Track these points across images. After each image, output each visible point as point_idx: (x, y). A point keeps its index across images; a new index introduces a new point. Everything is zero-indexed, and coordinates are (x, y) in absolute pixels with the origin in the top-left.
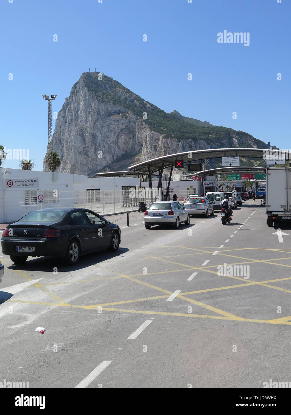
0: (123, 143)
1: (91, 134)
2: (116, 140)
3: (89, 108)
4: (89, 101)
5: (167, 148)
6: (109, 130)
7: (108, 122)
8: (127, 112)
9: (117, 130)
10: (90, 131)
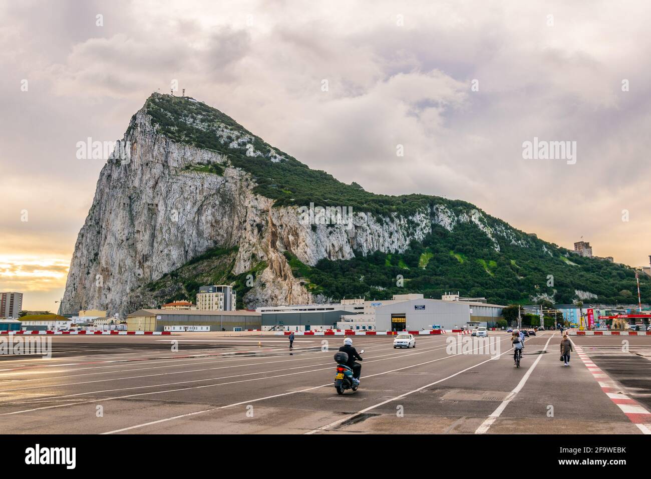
0: (209, 225)
1: (146, 206)
2: (194, 218)
3: (148, 155)
4: (150, 141)
5: (277, 228)
6: (182, 196)
7: (180, 182)
8: (225, 164)
9: (199, 198)
10: (145, 199)
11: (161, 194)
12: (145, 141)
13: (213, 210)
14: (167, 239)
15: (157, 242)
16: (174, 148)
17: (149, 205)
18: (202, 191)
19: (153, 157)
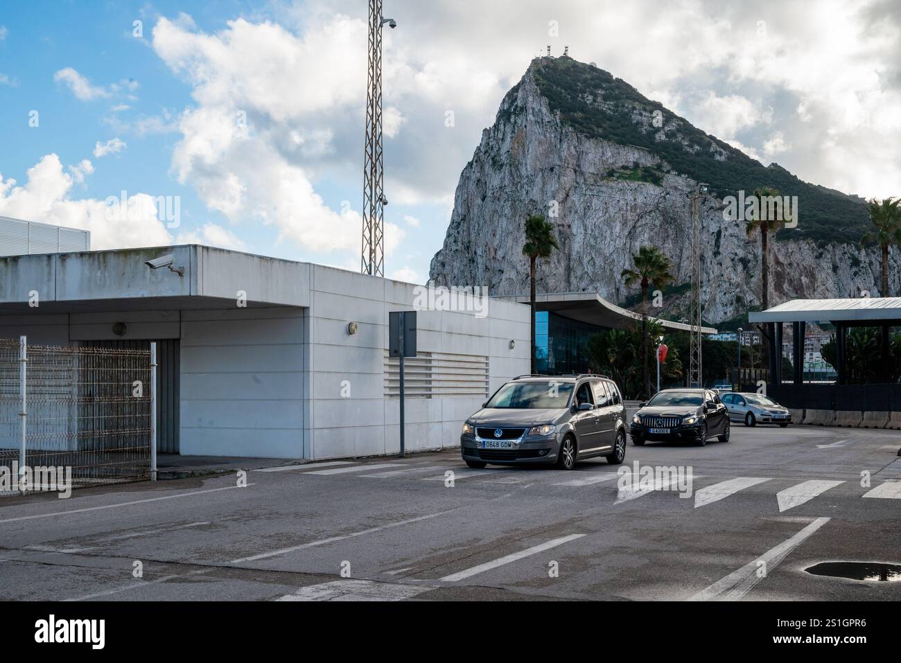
2: (625, 245)
3: (552, 156)
4: (553, 136)
5: (786, 267)
6: (607, 214)
7: (604, 195)
8: (659, 167)
9: (631, 216)
10: (554, 217)
11: (576, 212)
12: (545, 136)
13: (652, 234)
14: (590, 274)
15: (576, 277)
16: (589, 145)
17: (559, 226)
18: (634, 208)
19: (560, 158)
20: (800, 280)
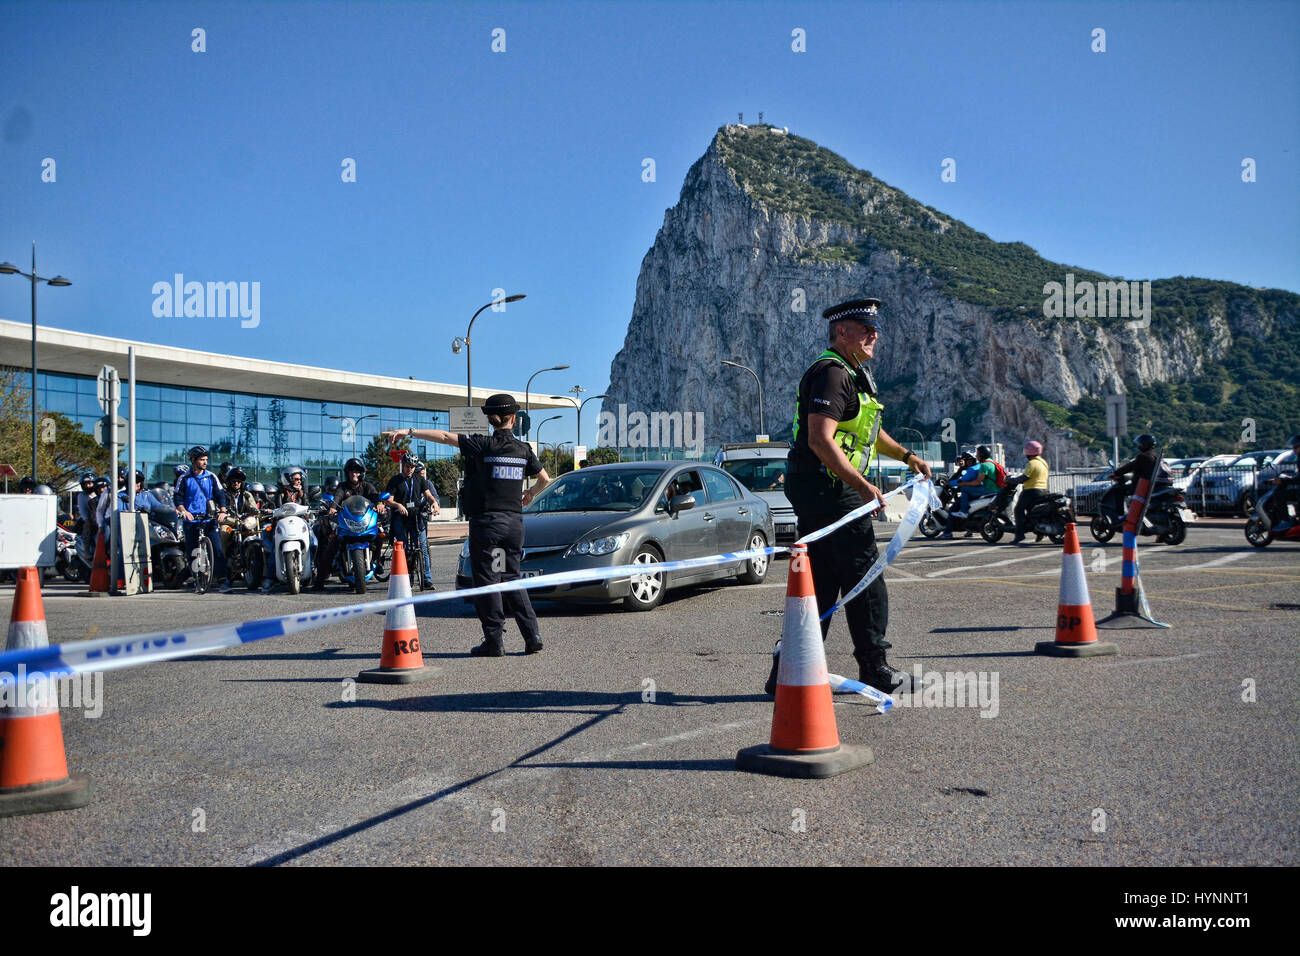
1: (747, 318)
5: (1007, 353)
7: (801, 278)
10: (745, 307)
11: (769, 299)
12: (731, 213)
14: (788, 371)
15: (772, 375)
17: (749, 316)
19: (749, 238)
20: (1025, 367)
